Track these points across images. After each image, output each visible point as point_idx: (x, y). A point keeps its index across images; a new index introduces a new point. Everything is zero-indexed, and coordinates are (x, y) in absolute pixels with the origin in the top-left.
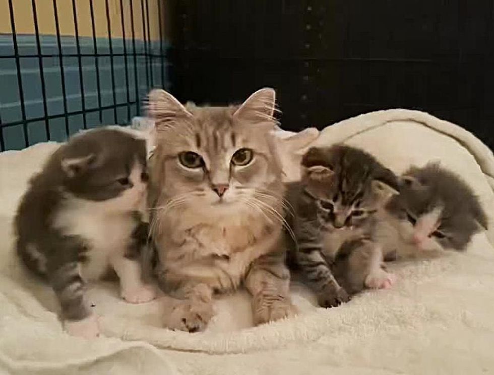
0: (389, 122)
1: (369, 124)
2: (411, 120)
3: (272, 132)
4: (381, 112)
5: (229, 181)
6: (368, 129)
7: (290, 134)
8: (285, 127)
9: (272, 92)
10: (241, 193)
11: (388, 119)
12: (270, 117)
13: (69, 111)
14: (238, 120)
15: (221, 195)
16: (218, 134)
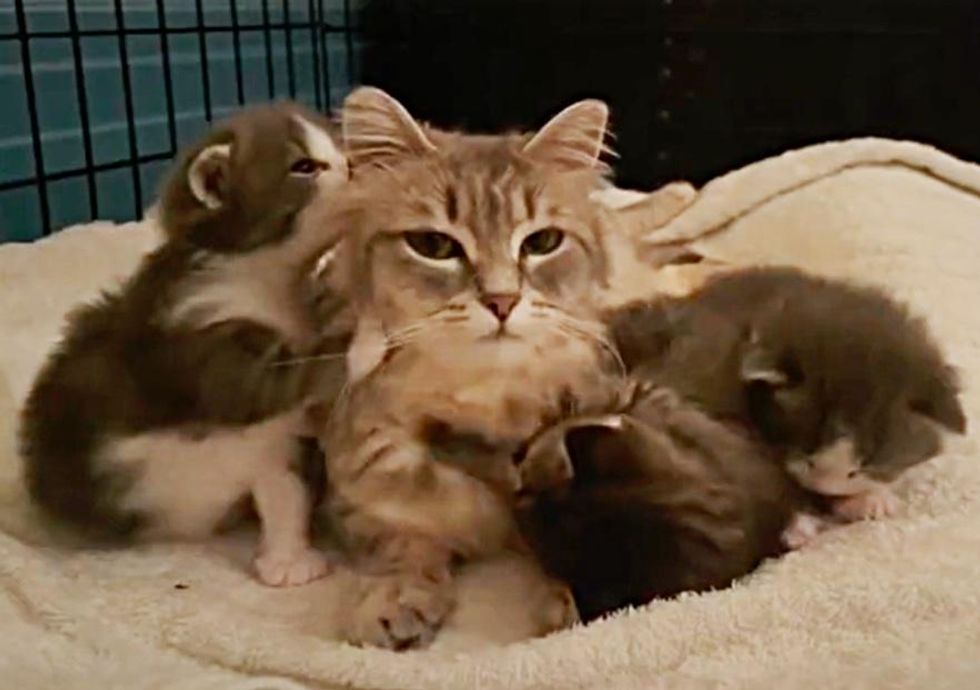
0: (849, 167)
1: (803, 172)
2: (895, 163)
3: (594, 195)
4: (831, 146)
5: (521, 286)
6: (804, 184)
7: (634, 197)
8: (622, 182)
9: (603, 109)
10: (542, 316)
11: (846, 161)
12: (594, 161)
13: (141, 153)
14: (532, 162)
15: (503, 318)
16: (497, 189)
